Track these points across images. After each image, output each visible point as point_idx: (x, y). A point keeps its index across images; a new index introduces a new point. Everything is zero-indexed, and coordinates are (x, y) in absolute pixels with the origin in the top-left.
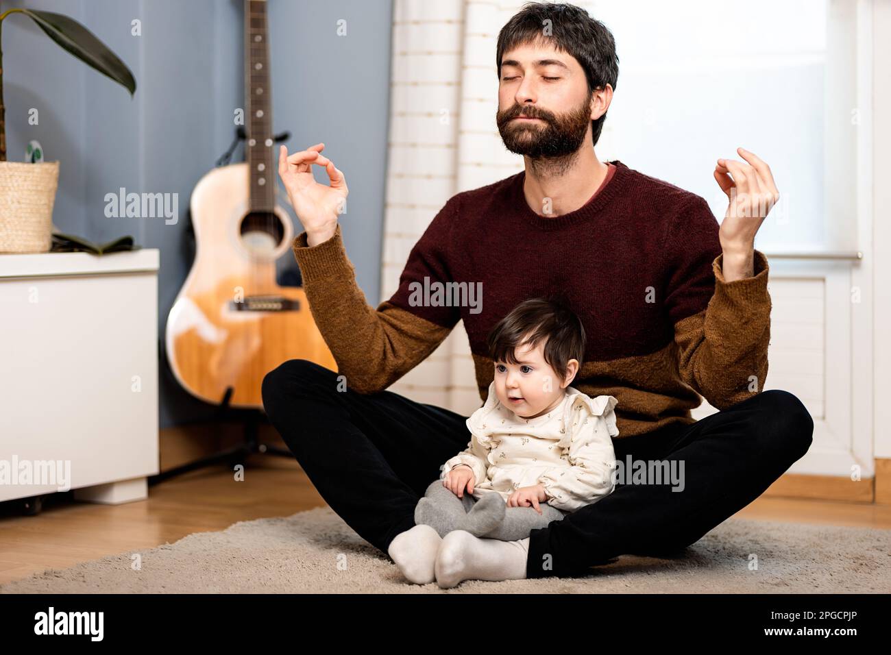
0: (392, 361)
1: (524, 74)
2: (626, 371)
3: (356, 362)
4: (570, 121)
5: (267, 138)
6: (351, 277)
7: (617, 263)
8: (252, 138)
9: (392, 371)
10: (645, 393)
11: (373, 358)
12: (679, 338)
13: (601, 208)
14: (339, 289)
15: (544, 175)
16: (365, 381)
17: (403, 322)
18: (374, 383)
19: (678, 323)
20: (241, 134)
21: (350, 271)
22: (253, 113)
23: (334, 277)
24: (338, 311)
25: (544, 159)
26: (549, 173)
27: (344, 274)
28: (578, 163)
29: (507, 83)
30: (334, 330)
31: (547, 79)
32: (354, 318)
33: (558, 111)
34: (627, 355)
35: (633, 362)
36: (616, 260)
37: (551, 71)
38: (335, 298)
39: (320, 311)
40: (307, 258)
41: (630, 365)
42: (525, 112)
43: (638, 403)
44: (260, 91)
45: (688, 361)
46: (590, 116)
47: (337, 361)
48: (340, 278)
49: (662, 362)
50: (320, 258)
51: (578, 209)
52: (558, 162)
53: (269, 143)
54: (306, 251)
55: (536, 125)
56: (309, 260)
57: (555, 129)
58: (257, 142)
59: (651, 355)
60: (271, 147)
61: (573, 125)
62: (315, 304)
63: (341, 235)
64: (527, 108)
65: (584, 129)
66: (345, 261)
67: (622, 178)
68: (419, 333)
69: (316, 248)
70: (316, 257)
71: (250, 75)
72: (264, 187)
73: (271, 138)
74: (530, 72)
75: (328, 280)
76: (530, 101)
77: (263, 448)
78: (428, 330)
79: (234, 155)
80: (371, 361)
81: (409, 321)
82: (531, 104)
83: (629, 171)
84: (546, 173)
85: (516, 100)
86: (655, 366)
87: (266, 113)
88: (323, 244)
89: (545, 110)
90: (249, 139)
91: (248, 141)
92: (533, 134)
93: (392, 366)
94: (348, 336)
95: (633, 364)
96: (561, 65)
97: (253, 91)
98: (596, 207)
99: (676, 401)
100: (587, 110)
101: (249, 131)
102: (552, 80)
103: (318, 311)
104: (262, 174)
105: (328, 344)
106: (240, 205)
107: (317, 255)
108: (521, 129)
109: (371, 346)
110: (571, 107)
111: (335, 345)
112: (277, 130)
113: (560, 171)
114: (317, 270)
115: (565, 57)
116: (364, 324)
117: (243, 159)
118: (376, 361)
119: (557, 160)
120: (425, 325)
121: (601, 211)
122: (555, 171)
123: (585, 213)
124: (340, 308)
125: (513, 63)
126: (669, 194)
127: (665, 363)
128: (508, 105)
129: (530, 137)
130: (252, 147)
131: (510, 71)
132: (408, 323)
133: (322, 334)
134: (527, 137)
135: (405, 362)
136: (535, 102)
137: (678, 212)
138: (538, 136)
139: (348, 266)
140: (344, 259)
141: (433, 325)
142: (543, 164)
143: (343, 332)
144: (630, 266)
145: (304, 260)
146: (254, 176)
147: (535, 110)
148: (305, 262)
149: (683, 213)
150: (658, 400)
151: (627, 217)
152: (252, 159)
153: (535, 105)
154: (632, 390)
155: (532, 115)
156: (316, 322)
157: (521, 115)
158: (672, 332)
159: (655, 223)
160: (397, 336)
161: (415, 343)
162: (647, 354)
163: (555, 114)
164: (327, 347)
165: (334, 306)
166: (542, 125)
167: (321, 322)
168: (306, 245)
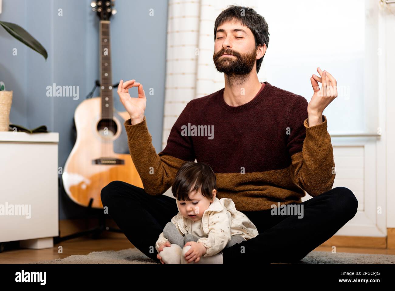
0: (166, 179)
1: (227, 36)
2: (270, 177)
3: (150, 180)
4: (247, 57)
5: (110, 86)
6: (150, 140)
7: (266, 126)
8: (103, 86)
9: (166, 184)
10: (279, 189)
11: (158, 178)
12: (294, 163)
13: (258, 102)
14: (145, 145)
15: (234, 84)
16: (154, 189)
17: (169, 160)
18: (159, 189)
19: (293, 155)
20: (98, 84)
21: (150, 138)
22: (103, 74)
23: (142, 140)
24: (143, 156)
25: (234, 76)
26: (236, 83)
27: (147, 139)
28: (249, 79)
29: (219, 40)
30: (141, 164)
31: (237, 38)
32: (150, 159)
33: (242, 52)
34: (271, 169)
35: (273, 172)
36: (265, 125)
37: (239, 34)
38: (142, 149)
39: (135, 155)
40: (130, 130)
41: (272, 174)
42: (227, 52)
43: (276, 193)
44: (106, 64)
45: (298, 173)
46: (256, 57)
47: (142, 179)
48: (145, 140)
49: (287, 174)
50: (136, 131)
51: (248, 102)
52: (241, 78)
53: (111, 88)
54: (130, 127)
55: (231, 58)
56: (131, 131)
57: (240, 61)
58: (105, 88)
59: (281, 170)
60: (111, 90)
61: (248, 59)
62: (133, 152)
63: (146, 120)
64: (227, 50)
65: (253, 62)
66: (148, 133)
67: (268, 89)
68: (177, 165)
69: (135, 125)
70: (135, 130)
71: (102, 57)
72: (108, 108)
73: (112, 86)
74: (229, 34)
75: (140, 141)
76: (229, 47)
77: (107, 228)
78: (181, 164)
79: (95, 93)
80: (157, 179)
81: (172, 160)
82: (229, 48)
83: (271, 86)
84: (235, 83)
85: (223, 47)
86: (284, 175)
87: (110, 74)
88: (138, 124)
89: (236, 51)
90: (101, 86)
91: (101, 87)
92: (230, 62)
93: (166, 181)
94: (147, 168)
95: (273, 174)
96: (244, 31)
97: (103, 64)
98: (256, 102)
99: (294, 193)
100: (255, 54)
101: (101, 82)
102: (239, 38)
103: (134, 155)
104: (107, 102)
105: (138, 171)
106: (97, 116)
107: (135, 129)
108: (224, 60)
109: (157, 173)
110: (248, 51)
111: (141, 172)
112: (114, 83)
113: (241, 82)
114: (135, 136)
115: (245, 28)
116: (155, 162)
117: (99, 96)
118: (160, 180)
119: (240, 77)
120: (180, 161)
121: (258, 103)
122: (239, 82)
123: (251, 104)
124: (145, 154)
125: (222, 31)
126: (289, 95)
127: (288, 174)
128: (219, 49)
129: (229, 63)
130: (103, 90)
131: (220, 34)
132: (171, 161)
133: (135, 166)
134: (228, 63)
135: (172, 179)
136: (231, 48)
137: (293, 103)
138: (232, 63)
139: (149, 135)
140: (147, 132)
141: (183, 161)
142: (234, 79)
143: (145, 166)
144: (271, 128)
145: (129, 131)
146: (104, 103)
147: (231, 51)
148: (130, 132)
149: (296, 103)
150: (285, 192)
151: (270, 105)
152: (103, 95)
153: (231, 49)
154: (273, 187)
155: (230, 53)
156: (133, 161)
157: (225, 53)
158: (290, 160)
159: (282, 108)
160: (168, 167)
161: (176, 170)
162: (279, 169)
163: (240, 53)
164: (137, 172)
165: (142, 153)
166: (234, 58)
167: (135, 161)
168: (131, 124)
